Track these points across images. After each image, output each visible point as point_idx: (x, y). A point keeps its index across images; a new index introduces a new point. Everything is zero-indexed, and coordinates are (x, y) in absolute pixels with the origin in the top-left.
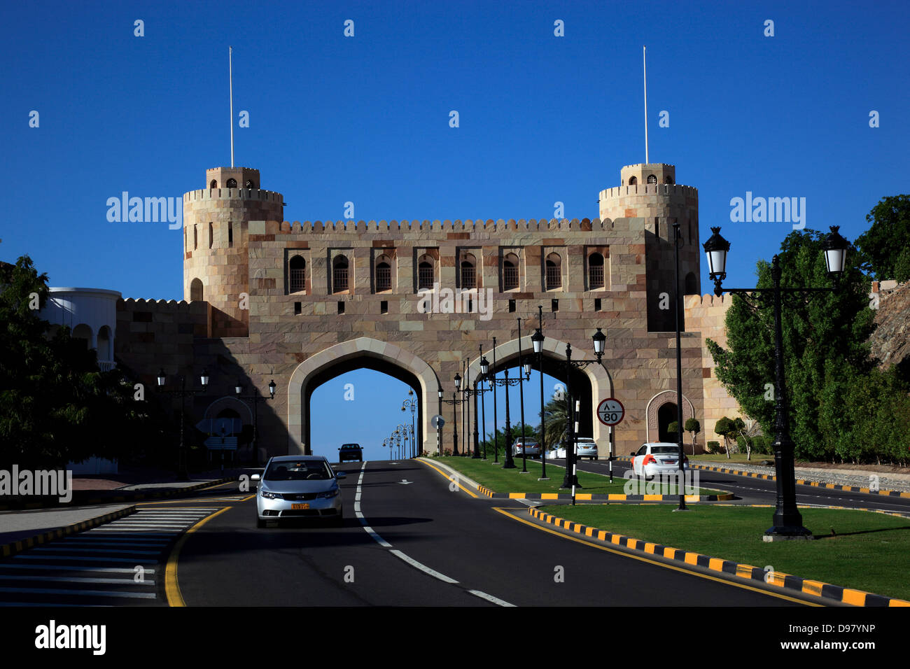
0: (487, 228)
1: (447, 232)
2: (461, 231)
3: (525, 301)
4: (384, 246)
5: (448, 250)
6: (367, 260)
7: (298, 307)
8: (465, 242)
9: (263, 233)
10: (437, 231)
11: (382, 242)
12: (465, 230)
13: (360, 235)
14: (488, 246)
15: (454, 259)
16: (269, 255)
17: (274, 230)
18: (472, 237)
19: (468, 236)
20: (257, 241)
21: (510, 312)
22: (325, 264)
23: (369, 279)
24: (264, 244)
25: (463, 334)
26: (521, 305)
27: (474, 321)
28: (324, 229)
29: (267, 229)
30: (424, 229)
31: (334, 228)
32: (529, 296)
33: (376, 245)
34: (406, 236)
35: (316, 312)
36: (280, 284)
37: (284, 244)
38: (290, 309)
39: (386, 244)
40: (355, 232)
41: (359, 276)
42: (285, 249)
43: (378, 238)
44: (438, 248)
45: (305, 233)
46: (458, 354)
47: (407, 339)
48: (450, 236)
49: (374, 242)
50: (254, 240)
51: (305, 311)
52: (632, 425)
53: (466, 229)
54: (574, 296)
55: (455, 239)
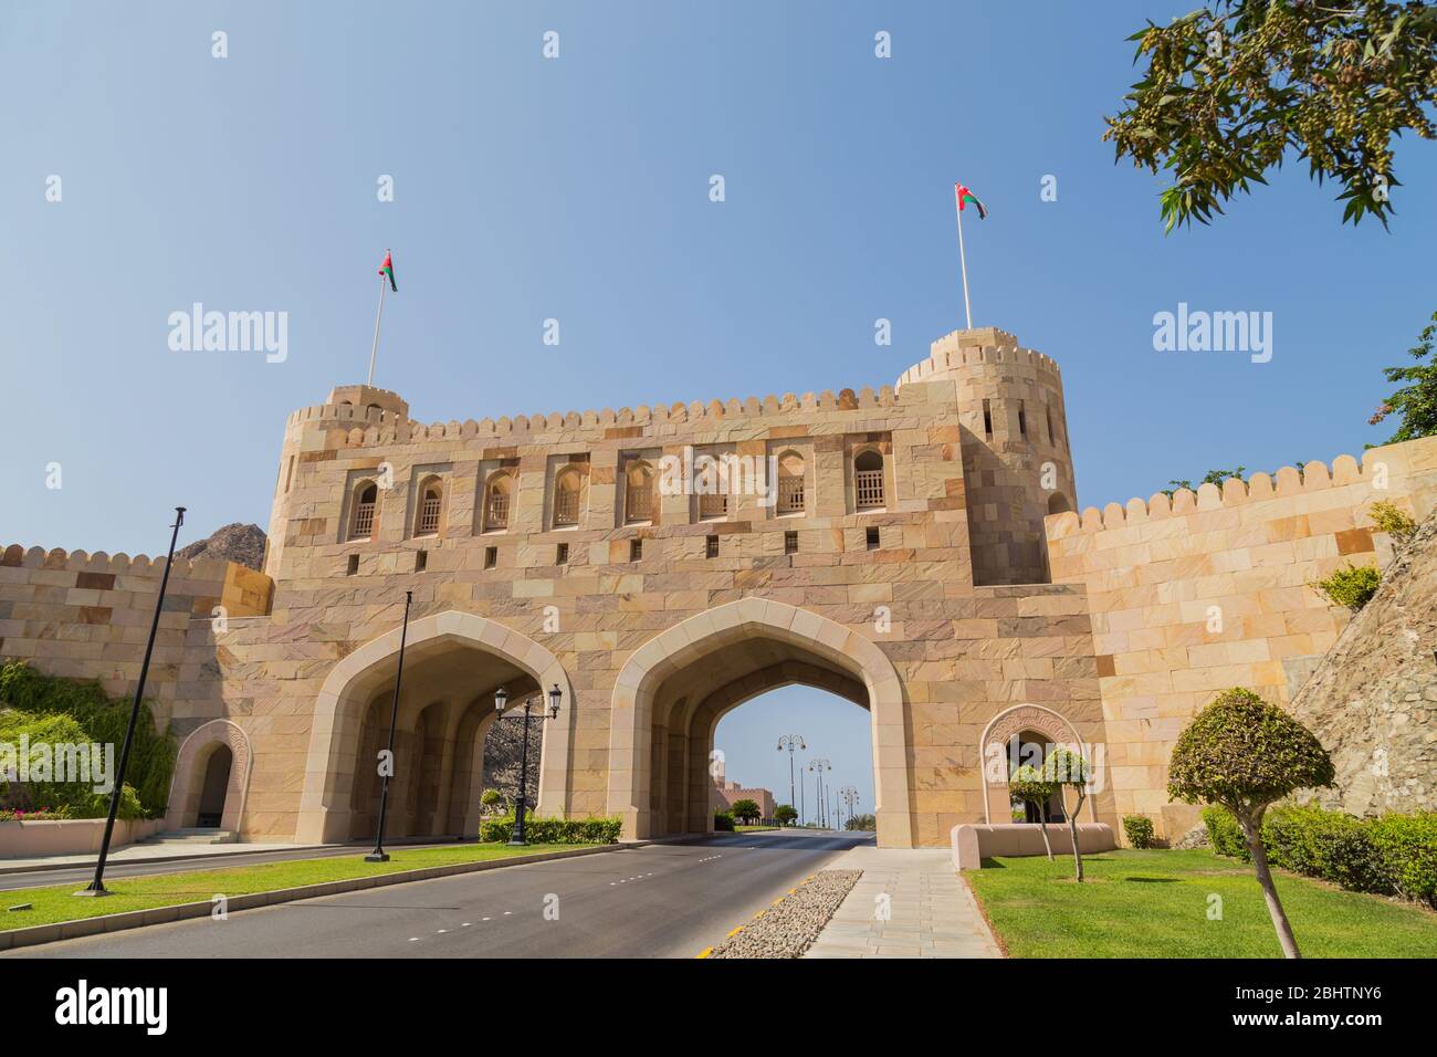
0: (672, 417)
1: (606, 427)
2: (628, 424)
3: (737, 536)
4: (502, 456)
5: (604, 458)
6: (471, 481)
7: (354, 562)
8: (633, 443)
9: (321, 448)
10: (589, 427)
11: (499, 450)
12: (635, 424)
13: (465, 443)
14: (674, 446)
15: (614, 471)
16: (324, 482)
17: (337, 444)
18: (647, 432)
19: (639, 431)
20: (310, 460)
21: (708, 557)
22: (406, 489)
23: (471, 512)
24: (320, 465)
25: (621, 600)
26: (728, 544)
27: (642, 577)
28: (411, 437)
29: (328, 442)
30: (567, 425)
31: (427, 434)
32: (743, 527)
33: (488, 458)
34: (538, 438)
35: (380, 571)
36: (332, 527)
37: (349, 464)
38: (341, 567)
39: (505, 453)
40: (458, 438)
41: (458, 507)
42: (349, 471)
43: (493, 444)
44: (589, 454)
45: (382, 445)
46: (611, 638)
47: (524, 613)
48: (610, 433)
49: (486, 451)
50: (306, 461)
51: (363, 569)
52: (951, 778)
53: (636, 420)
54: (825, 523)
55: (618, 437)
